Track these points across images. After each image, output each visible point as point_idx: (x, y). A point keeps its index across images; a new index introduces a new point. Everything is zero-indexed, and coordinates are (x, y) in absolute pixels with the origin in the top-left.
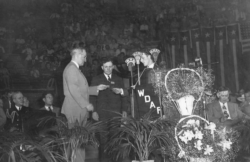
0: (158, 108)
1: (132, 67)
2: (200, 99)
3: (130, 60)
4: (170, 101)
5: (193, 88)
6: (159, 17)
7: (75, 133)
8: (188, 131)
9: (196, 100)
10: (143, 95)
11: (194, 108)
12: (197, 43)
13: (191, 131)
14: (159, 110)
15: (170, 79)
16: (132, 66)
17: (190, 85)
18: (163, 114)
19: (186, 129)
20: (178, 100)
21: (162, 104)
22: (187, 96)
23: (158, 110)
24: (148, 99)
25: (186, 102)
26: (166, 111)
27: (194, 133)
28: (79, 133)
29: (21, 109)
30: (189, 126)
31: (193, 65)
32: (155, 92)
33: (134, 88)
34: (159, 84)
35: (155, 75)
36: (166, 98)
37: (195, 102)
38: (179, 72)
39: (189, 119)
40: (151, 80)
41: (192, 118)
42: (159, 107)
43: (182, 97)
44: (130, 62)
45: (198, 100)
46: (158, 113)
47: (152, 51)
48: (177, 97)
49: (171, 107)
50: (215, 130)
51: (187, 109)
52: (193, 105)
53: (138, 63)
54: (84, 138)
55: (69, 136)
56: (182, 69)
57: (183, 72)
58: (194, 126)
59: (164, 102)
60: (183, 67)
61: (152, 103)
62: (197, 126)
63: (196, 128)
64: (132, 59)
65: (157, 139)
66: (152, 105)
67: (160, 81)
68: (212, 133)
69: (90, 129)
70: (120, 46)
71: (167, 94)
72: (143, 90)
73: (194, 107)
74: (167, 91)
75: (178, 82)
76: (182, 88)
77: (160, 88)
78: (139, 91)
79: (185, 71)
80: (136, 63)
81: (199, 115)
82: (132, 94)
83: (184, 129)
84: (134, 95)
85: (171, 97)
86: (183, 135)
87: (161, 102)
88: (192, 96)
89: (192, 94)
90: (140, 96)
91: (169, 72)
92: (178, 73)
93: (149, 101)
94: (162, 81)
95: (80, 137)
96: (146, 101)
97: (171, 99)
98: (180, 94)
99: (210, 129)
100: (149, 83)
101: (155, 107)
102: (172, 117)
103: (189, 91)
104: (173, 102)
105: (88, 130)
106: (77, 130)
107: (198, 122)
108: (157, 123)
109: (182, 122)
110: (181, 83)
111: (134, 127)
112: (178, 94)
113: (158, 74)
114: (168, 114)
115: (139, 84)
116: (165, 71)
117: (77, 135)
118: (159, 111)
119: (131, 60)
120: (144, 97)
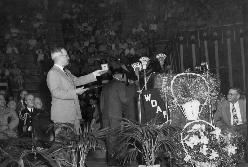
0: (164, 112)
1: (139, 72)
2: (205, 104)
3: (137, 64)
4: (176, 105)
5: (199, 93)
6: (168, 16)
7: (83, 139)
8: (194, 136)
9: (202, 105)
10: (149, 100)
11: (200, 113)
12: (205, 42)
13: (197, 136)
14: (166, 114)
15: (176, 84)
16: (139, 70)
17: (195, 90)
18: (169, 118)
19: (191, 134)
20: (184, 105)
21: (168, 109)
22: (193, 101)
23: (164, 114)
24: (154, 104)
25: (191, 107)
26: (172, 116)
27: (200, 138)
28: (87, 139)
29: (32, 110)
30: (195, 131)
31: (199, 70)
32: (162, 97)
33: (141, 93)
34: (165, 89)
35: (161, 80)
36: (172, 102)
37: (201, 106)
38: (184, 77)
39: (195, 124)
40: (157, 86)
41: (198, 123)
42: (166, 112)
43: (188, 102)
44: (137, 66)
45: (204, 105)
46: (165, 117)
48: (183, 102)
49: (177, 112)
50: (220, 134)
51: (193, 114)
52: (199, 109)
53: (145, 68)
54: (91, 144)
55: (77, 141)
56: (188, 74)
57: (189, 77)
58: (200, 131)
59: (170, 107)
60: (189, 72)
61: (159, 107)
62: (203, 131)
63: (202, 133)
64: (138, 64)
65: (163, 144)
66: (159, 109)
67: (166, 85)
68: (217, 138)
69: (97, 135)
70: (130, 46)
71: (173, 98)
72: (150, 95)
73: (199, 111)
74: (173, 96)
75: (184, 87)
76: (187, 93)
77: (167, 93)
78: (145, 95)
79: (190, 76)
80: (142, 68)
81: (205, 120)
82: (139, 98)
83: (190, 134)
84: (141, 99)
85: (177, 102)
86: (189, 140)
87: (168, 107)
88: (197, 101)
89: (198, 99)
90: (147, 100)
91: (175, 77)
92: (183, 79)
93: (156, 105)
94: (168, 86)
95: (88, 143)
96: (153, 106)
97: (177, 104)
98: (186, 99)
99: (215, 134)
100: (156, 87)
101: (161, 112)
102: (178, 121)
103: (195, 96)
104: (179, 106)
105: (96, 136)
106: (85, 136)
107: (204, 127)
108: (163, 129)
109: (188, 126)
110: (187, 88)
111: (140, 132)
112: (184, 98)
113: (164, 79)
114: (174, 118)
115: (146, 89)
116: (171, 76)
117: (85, 141)
118: (166, 116)
119: (138, 65)
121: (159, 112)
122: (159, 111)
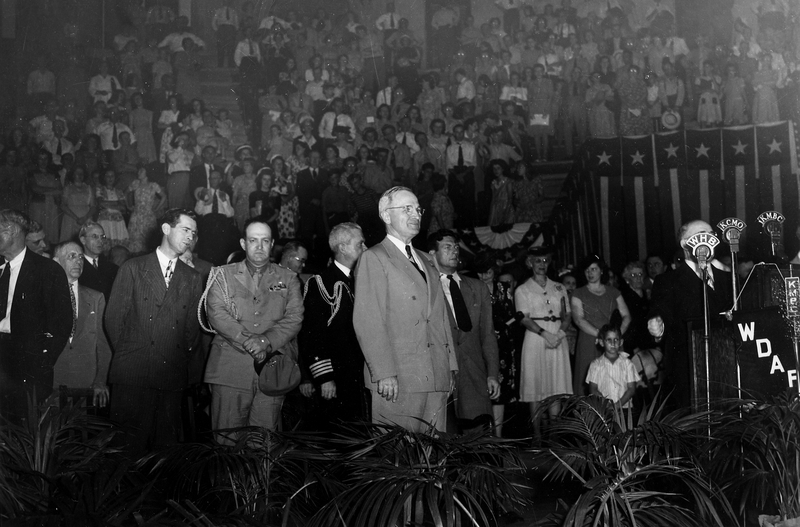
0: (790, 372)
3: (702, 238)
10: (752, 338)
14: (795, 378)
23: (791, 379)
24: (764, 348)
34: (794, 309)
35: (783, 285)
42: (794, 371)
46: (791, 385)
47: (765, 216)
61: (776, 359)
64: (705, 238)
66: (777, 365)
72: (753, 324)
78: (740, 326)
90: (745, 339)
93: (768, 354)
96: (761, 355)
100: (767, 303)
101: (783, 370)
113: (791, 281)
119: (704, 241)
120: (754, 342)
121: (777, 371)
122: (777, 368)
